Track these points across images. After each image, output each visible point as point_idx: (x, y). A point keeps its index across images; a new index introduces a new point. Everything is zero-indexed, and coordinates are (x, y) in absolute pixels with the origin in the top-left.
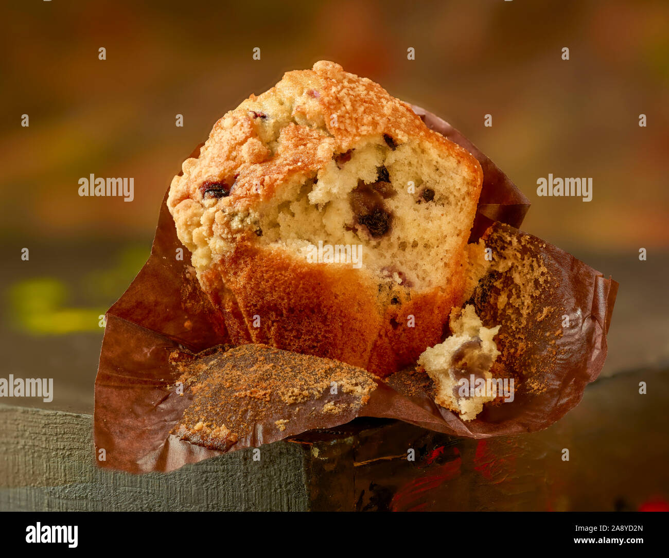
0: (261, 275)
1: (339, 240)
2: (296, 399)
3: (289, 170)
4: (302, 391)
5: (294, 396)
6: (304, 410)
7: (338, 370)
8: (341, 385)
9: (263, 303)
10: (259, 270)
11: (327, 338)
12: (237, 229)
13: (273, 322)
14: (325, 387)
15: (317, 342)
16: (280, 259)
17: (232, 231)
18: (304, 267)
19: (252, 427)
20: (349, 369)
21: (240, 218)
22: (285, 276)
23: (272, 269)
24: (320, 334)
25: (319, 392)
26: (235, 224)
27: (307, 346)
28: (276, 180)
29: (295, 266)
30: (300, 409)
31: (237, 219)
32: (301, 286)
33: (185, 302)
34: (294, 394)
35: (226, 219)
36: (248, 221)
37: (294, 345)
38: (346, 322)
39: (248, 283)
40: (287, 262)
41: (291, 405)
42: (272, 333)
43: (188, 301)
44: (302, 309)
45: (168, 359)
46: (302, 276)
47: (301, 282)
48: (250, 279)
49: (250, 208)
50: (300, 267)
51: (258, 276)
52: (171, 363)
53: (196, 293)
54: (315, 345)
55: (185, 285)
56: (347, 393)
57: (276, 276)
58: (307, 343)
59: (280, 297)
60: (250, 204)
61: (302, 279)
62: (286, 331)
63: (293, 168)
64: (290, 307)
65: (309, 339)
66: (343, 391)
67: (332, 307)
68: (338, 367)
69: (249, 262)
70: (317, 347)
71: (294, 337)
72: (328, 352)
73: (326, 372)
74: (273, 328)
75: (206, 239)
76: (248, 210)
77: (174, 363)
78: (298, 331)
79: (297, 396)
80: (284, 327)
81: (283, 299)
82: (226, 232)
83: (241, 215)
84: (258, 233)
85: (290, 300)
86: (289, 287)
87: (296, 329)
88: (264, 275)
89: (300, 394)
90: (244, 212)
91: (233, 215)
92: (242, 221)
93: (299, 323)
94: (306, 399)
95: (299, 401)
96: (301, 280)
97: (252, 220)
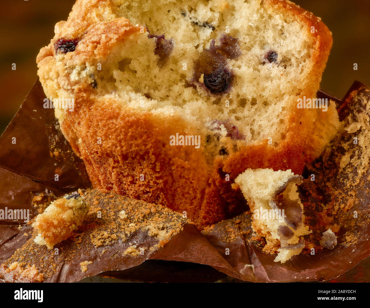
0: (97, 124)
1: (180, 95)
2: (104, 242)
3: (125, 31)
4: (111, 234)
5: (103, 239)
6: (110, 252)
7: (157, 215)
8: (149, 229)
9: (102, 150)
10: (95, 120)
11: (158, 184)
12: (74, 81)
13: (113, 168)
14: (133, 231)
15: (150, 188)
16: (112, 109)
17: (71, 83)
18: (131, 116)
19: (60, 267)
20: (168, 214)
21: (77, 71)
22: (116, 125)
23: (105, 119)
24: (152, 180)
25: (126, 235)
26: (74, 77)
27: (141, 191)
28: (111, 39)
29: (124, 115)
30: (106, 251)
31: (75, 72)
32: (129, 134)
33: (53, 151)
34: (103, 237)
35: (66, 72)
36: (84, 74)
37: (131, 190)
38: (175, 169)
39: (88, 132)
40: (117, 111)
41: (99, 246)
42: (113, 178)
43: (56, 150)
44: (134, 156)
45: (32, 201)
46: (130, 124)
47: (130, 130)
48: (89, 127)
49: (86, 62)
50: (128, 116)
51: (95, 125)
52: (33, 205)
53: (63, 143)
54: (148, 190)
55: (52, 135)
56: (153, 237)
57: (109, 124)
58: (141, 189)
59: (113, 145)
60: (86, 59)
61: (131, 126)
62: (124, 177)
63: (130, 29)
64: (123, 154)
65: (143, 185)
66: (148, 234)
67: (160, 154)
68: (158, 212)
69: (87, 112)
70: (149, 192)
71: (130, 182)
72: (160, 197)
73: (144, 217)
74: (113, 174)
75: (56, 91)
76: (85, 64)
77: (35, 206)
78: (133, 177)
79: (106, 239)
80: (122, 173)
81: (116, 147)
82: (66, 84)
83: (78, 68)
84: (93, 85)
85: (122, 147)
86: (120, 135)
87: (131, 175)
88: (100, 123)
89: (109, 237)
90: (80, 66)
91: (73, 68)
92: (79, 74)
93: (133, 170)
94: (113, 242)
95: (106, 244)
96: (130, 128)
97: (88, 73)
